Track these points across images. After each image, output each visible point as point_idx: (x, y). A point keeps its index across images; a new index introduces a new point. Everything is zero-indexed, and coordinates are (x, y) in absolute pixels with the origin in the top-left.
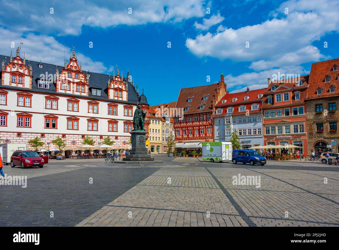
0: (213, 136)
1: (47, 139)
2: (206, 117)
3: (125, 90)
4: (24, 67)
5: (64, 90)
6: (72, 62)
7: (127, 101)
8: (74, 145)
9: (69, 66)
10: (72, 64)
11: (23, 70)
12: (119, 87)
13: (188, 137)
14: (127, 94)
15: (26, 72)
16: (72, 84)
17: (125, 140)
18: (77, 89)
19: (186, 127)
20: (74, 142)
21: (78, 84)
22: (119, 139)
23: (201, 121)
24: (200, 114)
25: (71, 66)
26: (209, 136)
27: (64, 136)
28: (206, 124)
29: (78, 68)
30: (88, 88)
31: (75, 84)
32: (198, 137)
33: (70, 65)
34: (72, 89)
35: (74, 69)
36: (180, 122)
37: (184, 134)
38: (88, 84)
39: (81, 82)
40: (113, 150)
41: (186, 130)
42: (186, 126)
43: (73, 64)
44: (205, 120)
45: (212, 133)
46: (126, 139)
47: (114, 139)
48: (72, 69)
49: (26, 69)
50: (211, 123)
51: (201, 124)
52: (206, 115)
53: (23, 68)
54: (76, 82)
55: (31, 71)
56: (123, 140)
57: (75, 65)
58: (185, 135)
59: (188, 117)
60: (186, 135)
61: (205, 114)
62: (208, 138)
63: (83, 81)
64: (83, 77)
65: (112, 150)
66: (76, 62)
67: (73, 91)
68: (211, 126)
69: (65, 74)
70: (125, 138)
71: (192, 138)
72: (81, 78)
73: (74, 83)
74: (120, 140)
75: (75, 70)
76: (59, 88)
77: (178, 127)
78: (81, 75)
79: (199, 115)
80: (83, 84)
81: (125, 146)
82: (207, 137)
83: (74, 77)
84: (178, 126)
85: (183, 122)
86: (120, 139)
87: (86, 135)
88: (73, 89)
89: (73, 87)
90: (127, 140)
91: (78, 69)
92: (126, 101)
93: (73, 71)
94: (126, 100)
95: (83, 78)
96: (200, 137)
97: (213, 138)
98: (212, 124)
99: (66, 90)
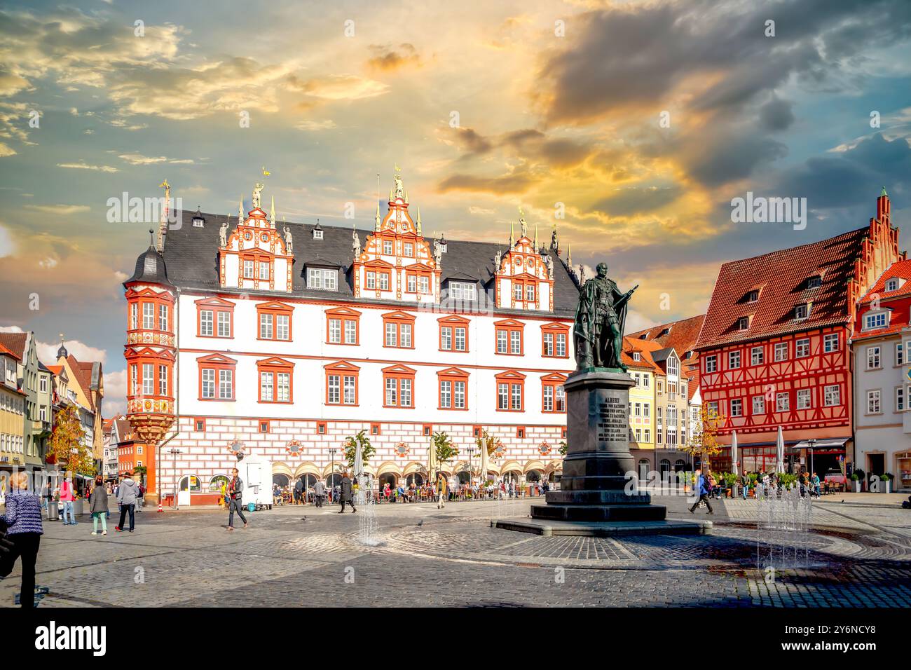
0: (847, 415)
1: (332, 438)
2: (821, 343)
3: (544, 278)
4: (272, 237)
5: (375, 290)
6: (395, 211)
7: (552, 310)
8: (402, 456)
9: (387, 224)
10: (393, 217)
11: (269, 243)
12: (528, 272)
13: (750, 425)
14: (552, 291)
15: (278, 250)
16: (394, 271)
17: (545, 438)
18: (408, 284)
19: (744, 386)
20: (402, 449)
21: (411, 270)
22: (528, 438)
23: (799, 360)
24: (797, 336)
25: (392, 222)
26: (832, 417)
27: (376, 427)
28: (821, 371)
29: (410, 227)
30: (438, 280)
31: (404, 272)
32: (789, 422)
33: (389, 219)
34: (394, 288)
35: (400, 230)
36: (719, 369)
37: (734, 413)
38: (438, 268)
39: (420, 263)
40: (511, 471)
41: (741, 397)
42: (741, 382)
43: (397, 216)
44: (818, 353)
45: (844, 403)
46: (548, 435)
47: (515, 435)
48: (395, 230)
49: (276, 242)
50: (842, 364)
51: (800, 373)
52: (821, 335)
53: (270, 239)
54: (405, 267)
55: (290, 243)
56: (540, 438)
57: (404, 218)
58: (737, 415)
59: (750, 348)
60: (743, 416)
61: (818, 332)
62: (827, 425)
63: (424, 262)
64: (425, 250)
65: (507, 474)
66: (405, 211)
67: (398, 291)
68: (840, 378)
69: (375, 246)
70: (545, 433)
71: (764, 428)
72: (419, 253)
73: (399, 268)
74: (531, 441)
75: (403, 232)
76: (362, 286)
77: (715, 390)
78: (420, 246)
79: (794, 340)
80: (426, 271)
81: (545, 460)
82: (825, 418)
83: (399, 252)
84: (714, 385)
85: (730, 368)
86: (530, 435)
87: (435, 424)
88: (399, 287)
89: (399, 280)
90: (551, 438)
91: (411, 231)
92: (549, 313)
93: (396, 236)
94: (547, 309)
95: (424, 252)
96: (794, 421)
97: (850, 423)
98: (847, 367)
99: (378, 290)
